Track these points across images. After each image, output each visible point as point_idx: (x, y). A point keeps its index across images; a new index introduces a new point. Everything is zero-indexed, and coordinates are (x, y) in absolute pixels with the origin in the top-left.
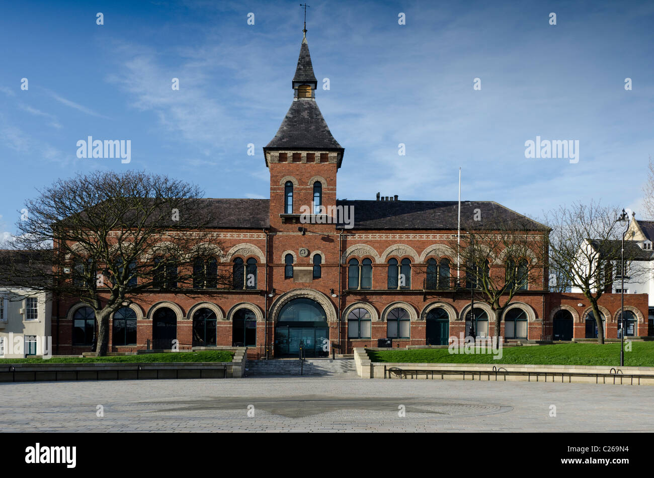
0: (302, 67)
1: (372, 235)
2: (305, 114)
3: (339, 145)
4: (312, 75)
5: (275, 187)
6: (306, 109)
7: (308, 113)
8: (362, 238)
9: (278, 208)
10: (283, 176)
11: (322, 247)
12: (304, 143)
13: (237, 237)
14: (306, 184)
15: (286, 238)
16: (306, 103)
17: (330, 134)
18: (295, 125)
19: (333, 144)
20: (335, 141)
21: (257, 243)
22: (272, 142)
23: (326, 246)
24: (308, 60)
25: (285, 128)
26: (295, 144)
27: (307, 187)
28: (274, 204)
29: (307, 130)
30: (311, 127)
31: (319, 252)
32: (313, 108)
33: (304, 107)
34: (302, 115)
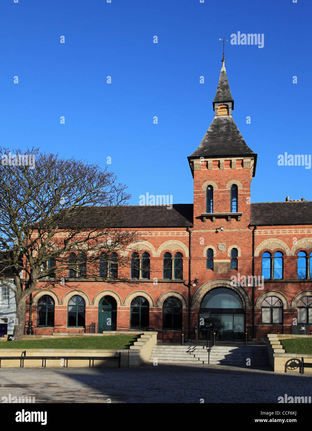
0: (221, 90)
1: (282, 231)
2: (223, 129)
3: (252, 151)
4: (229, 96)
5: (198, 190)
6: (224, 124)
7: (226, 127)
8: (274, 233)
9: (200, 209)
10: (205, 181)
11: (238, 242)
12: (222, 152)
13: (166, 235)
14: (224, 187)
15: (207, 234)
16: (225, 119)
17: (245, 143)
18: (215, 138)
19: (247, 151)
20: (249, 149)
21: (182, 239)
22: (195, 152)
23: (242, 241)
24: (226, 84)
25: (206, 141)
26: (215, 153)
27: (225, 190)
28: (197, 206)
29: (225, 141)
30: (228, 139)
31: (236, 247)
32: (230, 124)
33: (223, 123)
34: (221, 130)
